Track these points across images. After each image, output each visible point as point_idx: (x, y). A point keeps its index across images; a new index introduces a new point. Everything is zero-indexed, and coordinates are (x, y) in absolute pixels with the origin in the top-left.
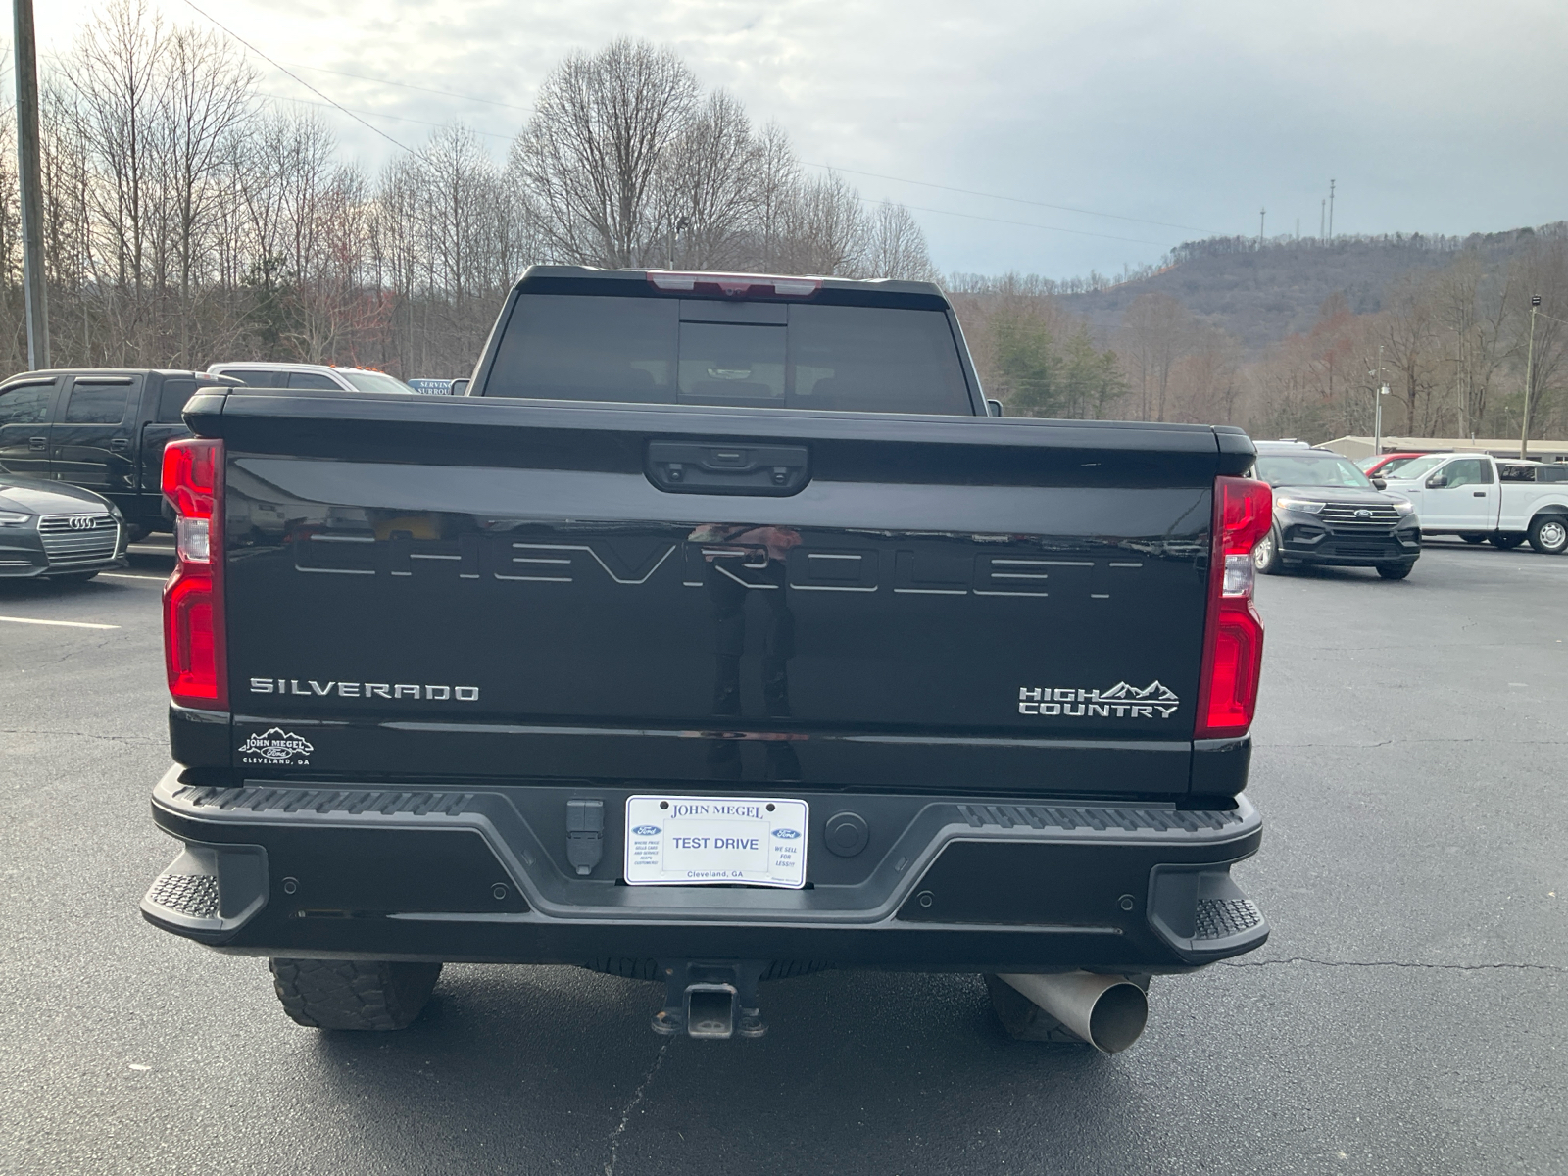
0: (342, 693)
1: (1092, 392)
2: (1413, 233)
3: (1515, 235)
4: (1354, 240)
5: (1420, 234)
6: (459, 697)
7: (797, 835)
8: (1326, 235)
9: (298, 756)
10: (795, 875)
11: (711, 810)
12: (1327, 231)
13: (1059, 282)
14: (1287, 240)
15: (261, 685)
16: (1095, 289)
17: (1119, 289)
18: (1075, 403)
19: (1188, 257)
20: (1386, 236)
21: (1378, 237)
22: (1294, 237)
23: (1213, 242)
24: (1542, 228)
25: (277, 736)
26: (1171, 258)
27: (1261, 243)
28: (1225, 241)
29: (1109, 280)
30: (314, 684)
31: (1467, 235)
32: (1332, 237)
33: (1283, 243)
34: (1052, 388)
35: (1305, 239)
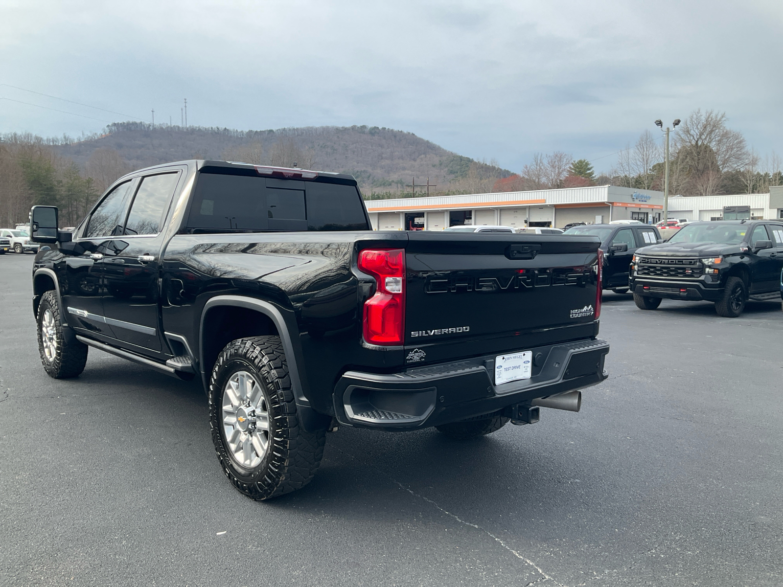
0: (436, 334)
1: (82, 199)
2: (224, 128)
3: (267, 133)
4: (197, 129)
5: (227, 128)
6: (465, 330)
7: (529, 362)
8: (184, 126)
9: (422, 357)
10: (528, 375)
11: (512, 358)
12: (184, 123)
13: (45, 138)
14: (166, 126)
15: (414, 334)
16: (67, 144)
17: (80, 144)
18: (72, 205)
19: (116, 130)
20: (212, 128)
21: (209, 128)
22: (169, 124)
23: (128, 124)
24: (277, 130)
25: (416, 352)
26: (107, 130)
27: (153, 126)
28: (134, 124)
29: (74, 139)
30: (429, 331)
31: (247, 131)
32: (188, 126)
33: (164, 127)
34: (58, 197)
35: (174, 126)
